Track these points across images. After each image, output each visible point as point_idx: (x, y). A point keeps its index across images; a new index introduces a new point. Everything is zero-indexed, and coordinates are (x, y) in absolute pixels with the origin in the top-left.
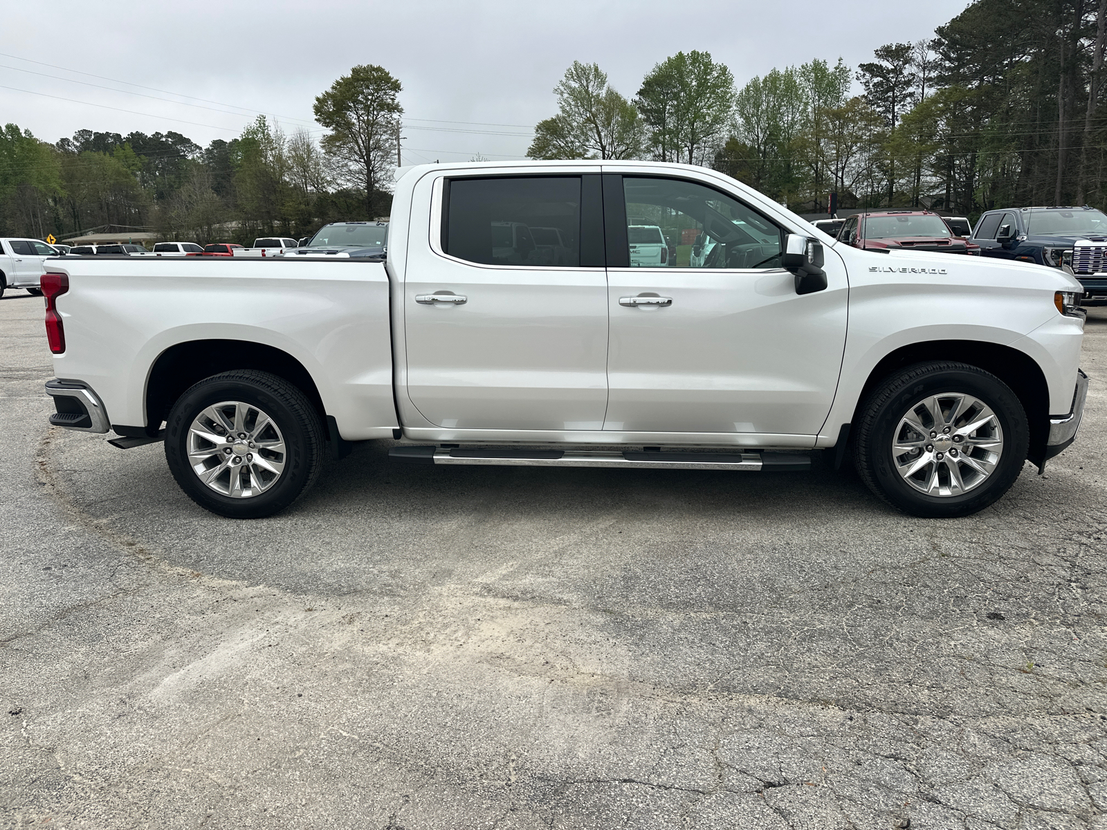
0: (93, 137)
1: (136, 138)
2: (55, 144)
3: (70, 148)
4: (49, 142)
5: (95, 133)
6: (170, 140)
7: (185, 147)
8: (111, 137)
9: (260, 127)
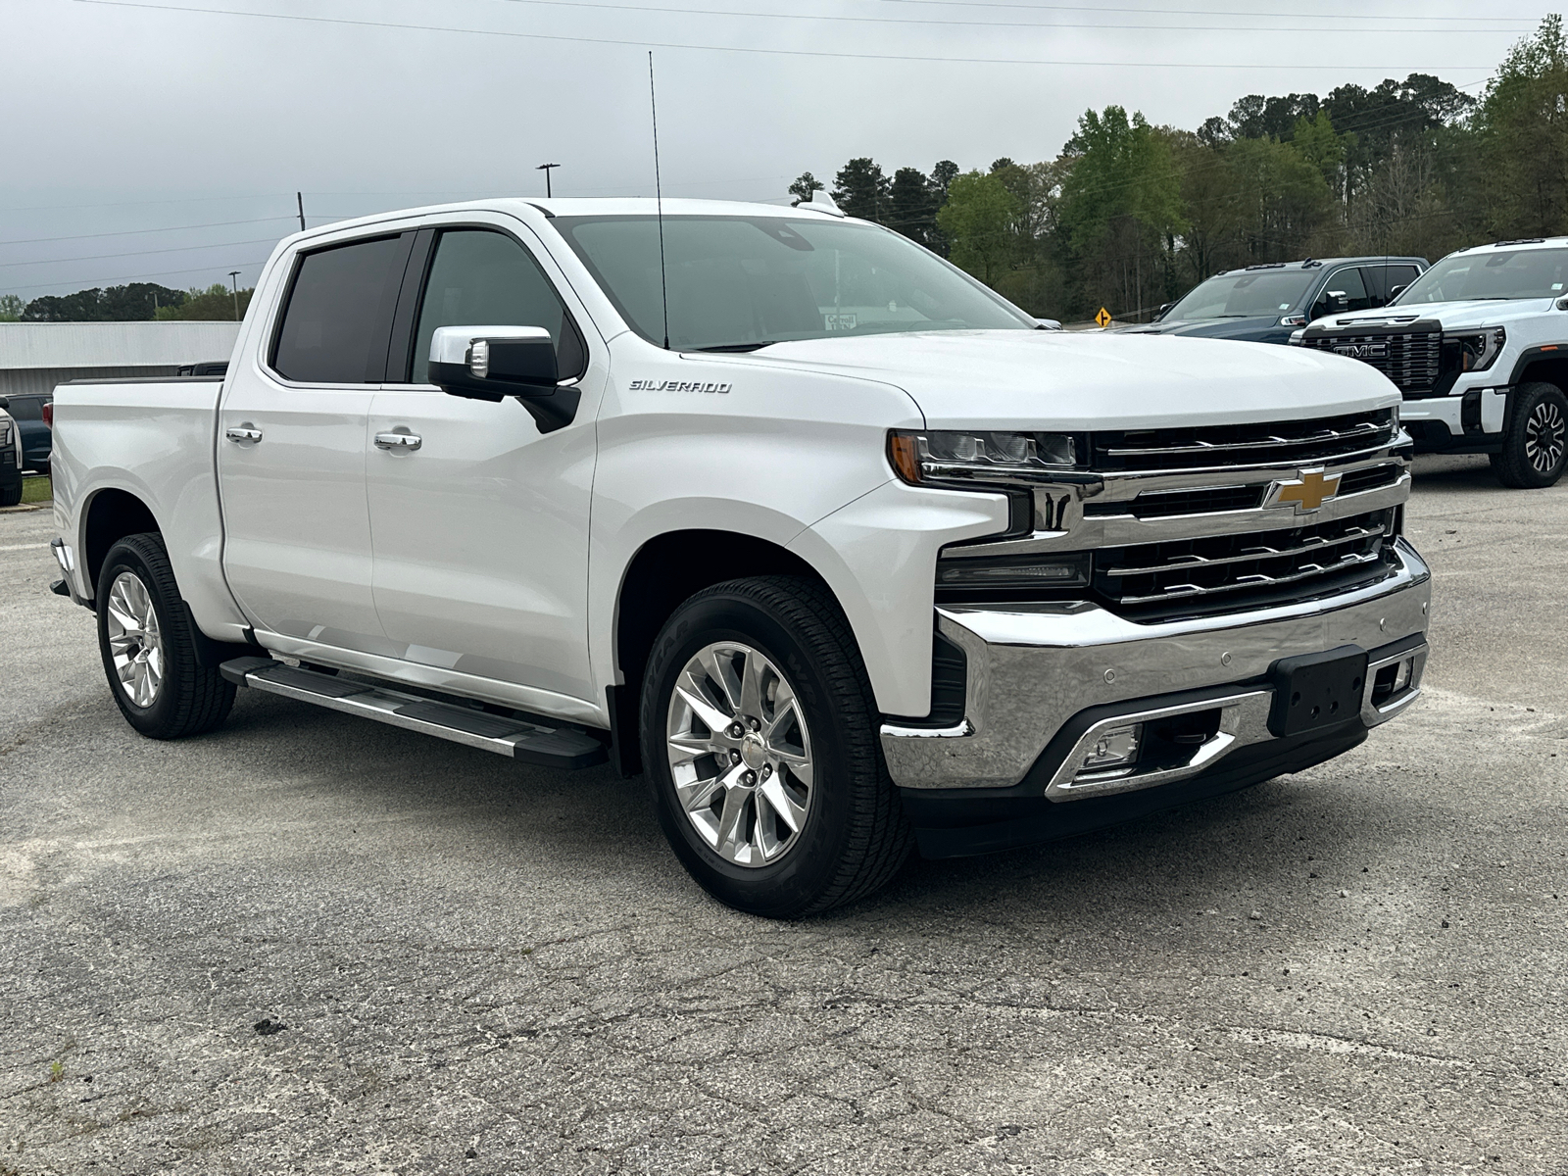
0: (1264, 108)
1: (1347, 100)
2: (1195, 131)
3: (1221, 135)
4: (1186, 130)
5: (1270, 100)
6: (1411, 91)
7: (1439, 103)
8: (1298, 104)
9: (1547, 42)
